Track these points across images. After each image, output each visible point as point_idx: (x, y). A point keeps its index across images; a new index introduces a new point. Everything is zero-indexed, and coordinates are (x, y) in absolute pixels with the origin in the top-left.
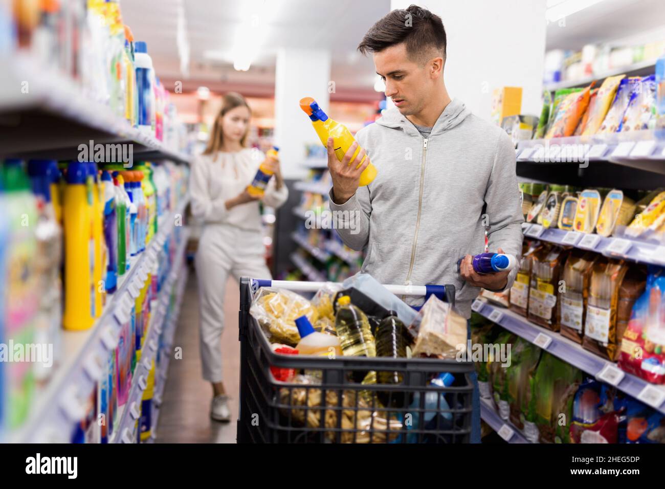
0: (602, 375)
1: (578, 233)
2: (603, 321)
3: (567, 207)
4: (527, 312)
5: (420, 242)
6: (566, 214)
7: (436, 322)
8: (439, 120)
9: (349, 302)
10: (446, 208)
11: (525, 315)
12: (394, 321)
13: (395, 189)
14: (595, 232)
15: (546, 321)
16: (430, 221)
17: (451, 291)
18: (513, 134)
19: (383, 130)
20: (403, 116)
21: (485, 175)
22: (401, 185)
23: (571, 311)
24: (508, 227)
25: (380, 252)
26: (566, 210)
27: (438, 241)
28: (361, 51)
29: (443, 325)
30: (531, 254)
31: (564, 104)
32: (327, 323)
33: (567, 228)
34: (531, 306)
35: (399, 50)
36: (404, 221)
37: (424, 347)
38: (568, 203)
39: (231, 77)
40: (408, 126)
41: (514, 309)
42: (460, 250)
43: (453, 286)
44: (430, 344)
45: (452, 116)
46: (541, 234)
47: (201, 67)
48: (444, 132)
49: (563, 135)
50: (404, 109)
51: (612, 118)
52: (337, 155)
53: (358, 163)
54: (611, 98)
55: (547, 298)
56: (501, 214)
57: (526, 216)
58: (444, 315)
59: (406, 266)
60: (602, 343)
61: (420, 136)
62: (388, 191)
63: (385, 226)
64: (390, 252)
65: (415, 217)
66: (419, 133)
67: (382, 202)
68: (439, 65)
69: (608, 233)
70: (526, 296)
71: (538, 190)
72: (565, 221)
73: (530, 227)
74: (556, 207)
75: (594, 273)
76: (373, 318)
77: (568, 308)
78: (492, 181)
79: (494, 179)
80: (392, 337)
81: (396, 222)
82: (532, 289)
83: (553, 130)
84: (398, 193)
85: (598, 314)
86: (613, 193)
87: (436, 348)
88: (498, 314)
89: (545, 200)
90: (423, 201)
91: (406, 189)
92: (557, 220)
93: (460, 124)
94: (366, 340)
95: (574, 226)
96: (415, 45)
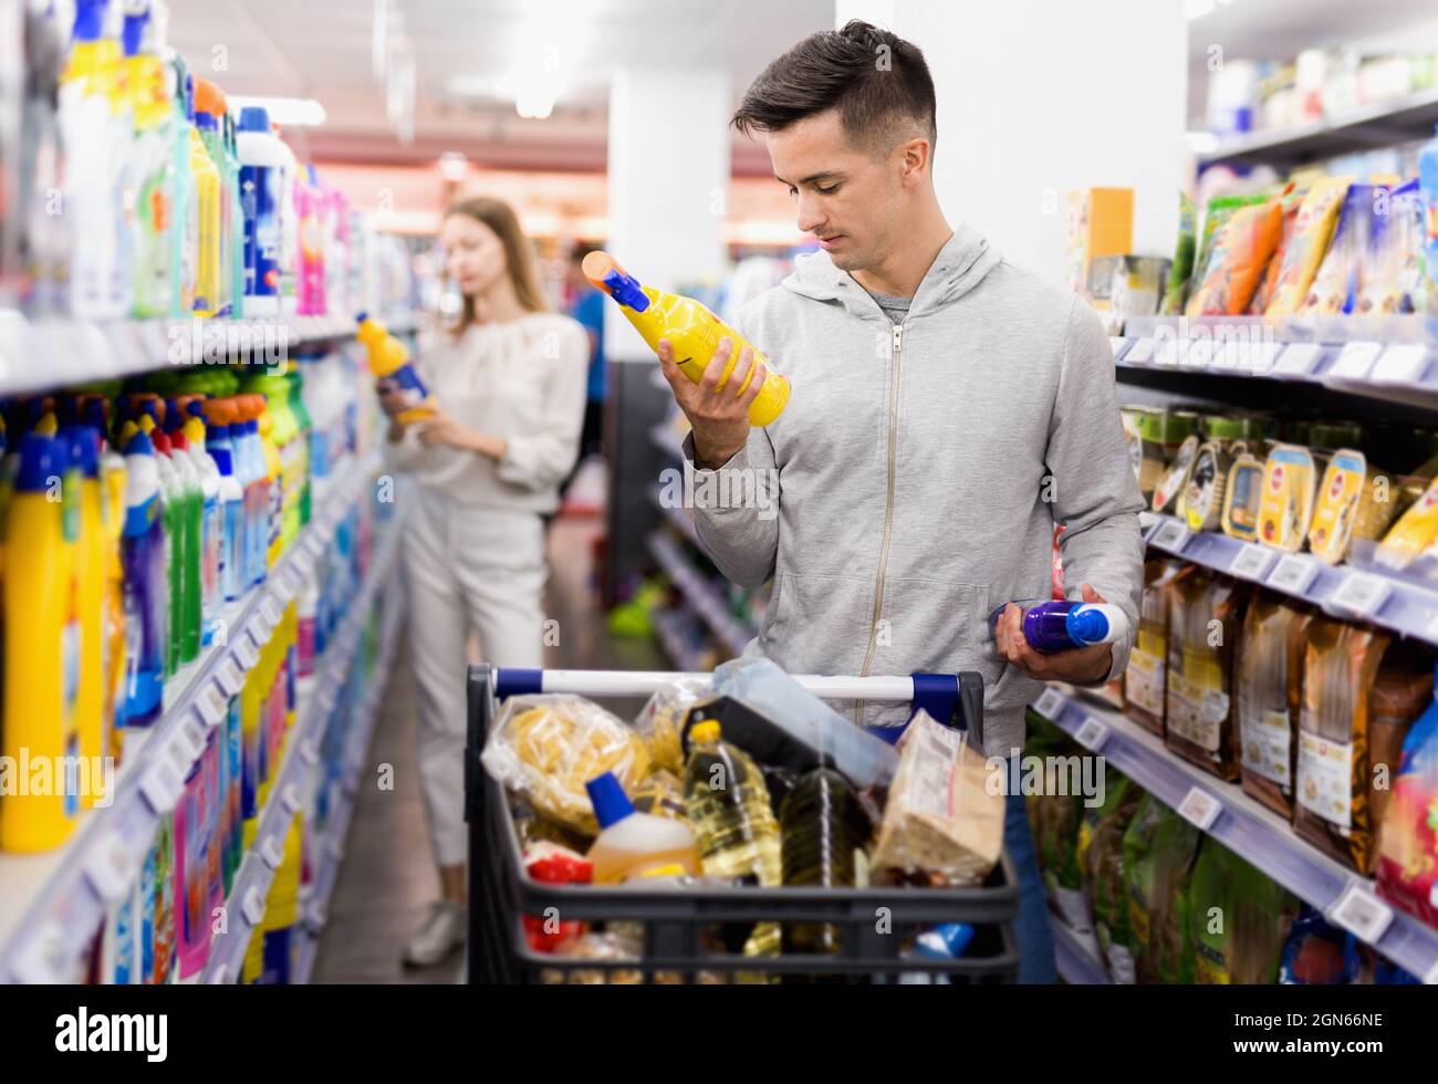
0: (1339, 913)
1: (1265, 552)
2: (1336, 772)
3: (1241, 482)
4: (1164, 726)
5: (894, 572)
6: (1240, 501)
7: (927, 783)
8: (926, 279)
9: (717, 737)
10: (951, 489)
11: (1160, 731)
12: (825, 784)
13: (830, 446)
14: (1306, 548)
15: (1207, 755)
16: (916, 522)
17: (973, 690)
18: (1113, 299)
19: (798, 304)
20: (844, 273)
21: (1041, 406)
22: (843, 437)
23: (1262, 738)
24: (1106, 523)
25: (801, 595)
26: (1239, 491)
27: (936, 568)
28: (740, 128)
29: (944, 792)
30: (1168, 584)
31: (1225, 233)
32: (666, 788)
33: (1244, 535)
34: (1172, 713)
35: (826, 125)
36: (855, 522)
37: (900, 851)
38: (1243, 475)
39: (512, 130)
40: (856, 296)
41: (1134, 714)
42: (991, 587)
43: (980, 675)
44: (913, 842)
45: (956, 269)
46: (1182, 545)
47: (445, 109)
48: (938, 308)
49: (1224, 312)
50: (842, 257)
51: (1329, 277)
52: (684, 372)
53: (738, 387)
54: (1327, 227)
55: (1207, 699)
56: (1087, 493)
57: (1149, 496)
58: (948, 765)
59: (862, 628)
60: (1337, 826)
61: (885, 320)
62: (816, 450)
63: (810, 531)
64: (825, 594)
65: (879, 512)
66: (880, 310)
67: (802, 474)
68: (920, 157)
69: (1336, 557)
70: (1160, 687)
71: (1178, 432)
72: (1238, 517)
73: (1160, 526)
74: (1215, 481)
75: (1310, 646)
76: (778, 771)
77: (1256, 731)
78: (1059, 420)
79: (1064, 414)
80: (820, 826)
81: (834, 524)
82: (1172, 674)
83: (1204, 296)
84: (838, 455)
85: (1323, 753)
86: (1342, 456)
87: (927, 853)
88: (1098, 729)
89: (1192, 460)
90: (898, 472)
91: (854, 446)
92: (1220, 513)
93: (975, 287)
94: (758, 834)
95: (1259, 532)
96: (861, 114)
